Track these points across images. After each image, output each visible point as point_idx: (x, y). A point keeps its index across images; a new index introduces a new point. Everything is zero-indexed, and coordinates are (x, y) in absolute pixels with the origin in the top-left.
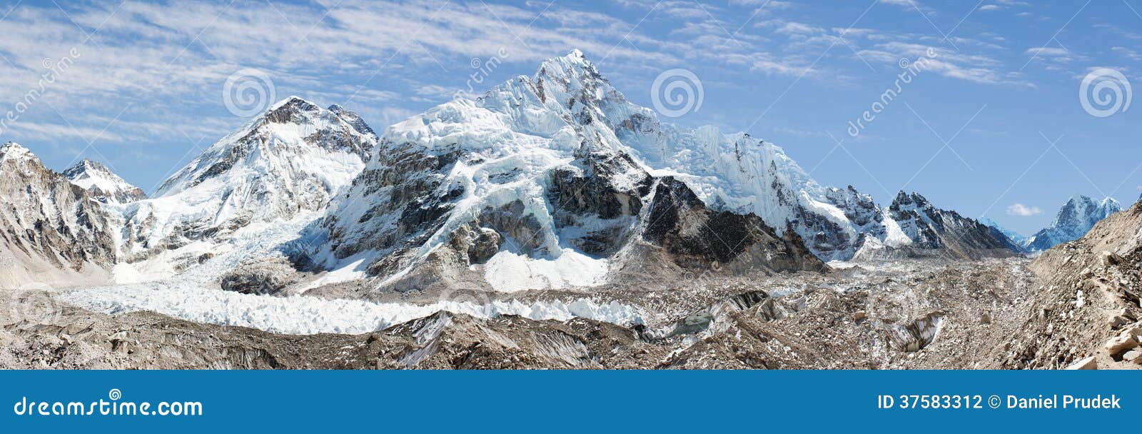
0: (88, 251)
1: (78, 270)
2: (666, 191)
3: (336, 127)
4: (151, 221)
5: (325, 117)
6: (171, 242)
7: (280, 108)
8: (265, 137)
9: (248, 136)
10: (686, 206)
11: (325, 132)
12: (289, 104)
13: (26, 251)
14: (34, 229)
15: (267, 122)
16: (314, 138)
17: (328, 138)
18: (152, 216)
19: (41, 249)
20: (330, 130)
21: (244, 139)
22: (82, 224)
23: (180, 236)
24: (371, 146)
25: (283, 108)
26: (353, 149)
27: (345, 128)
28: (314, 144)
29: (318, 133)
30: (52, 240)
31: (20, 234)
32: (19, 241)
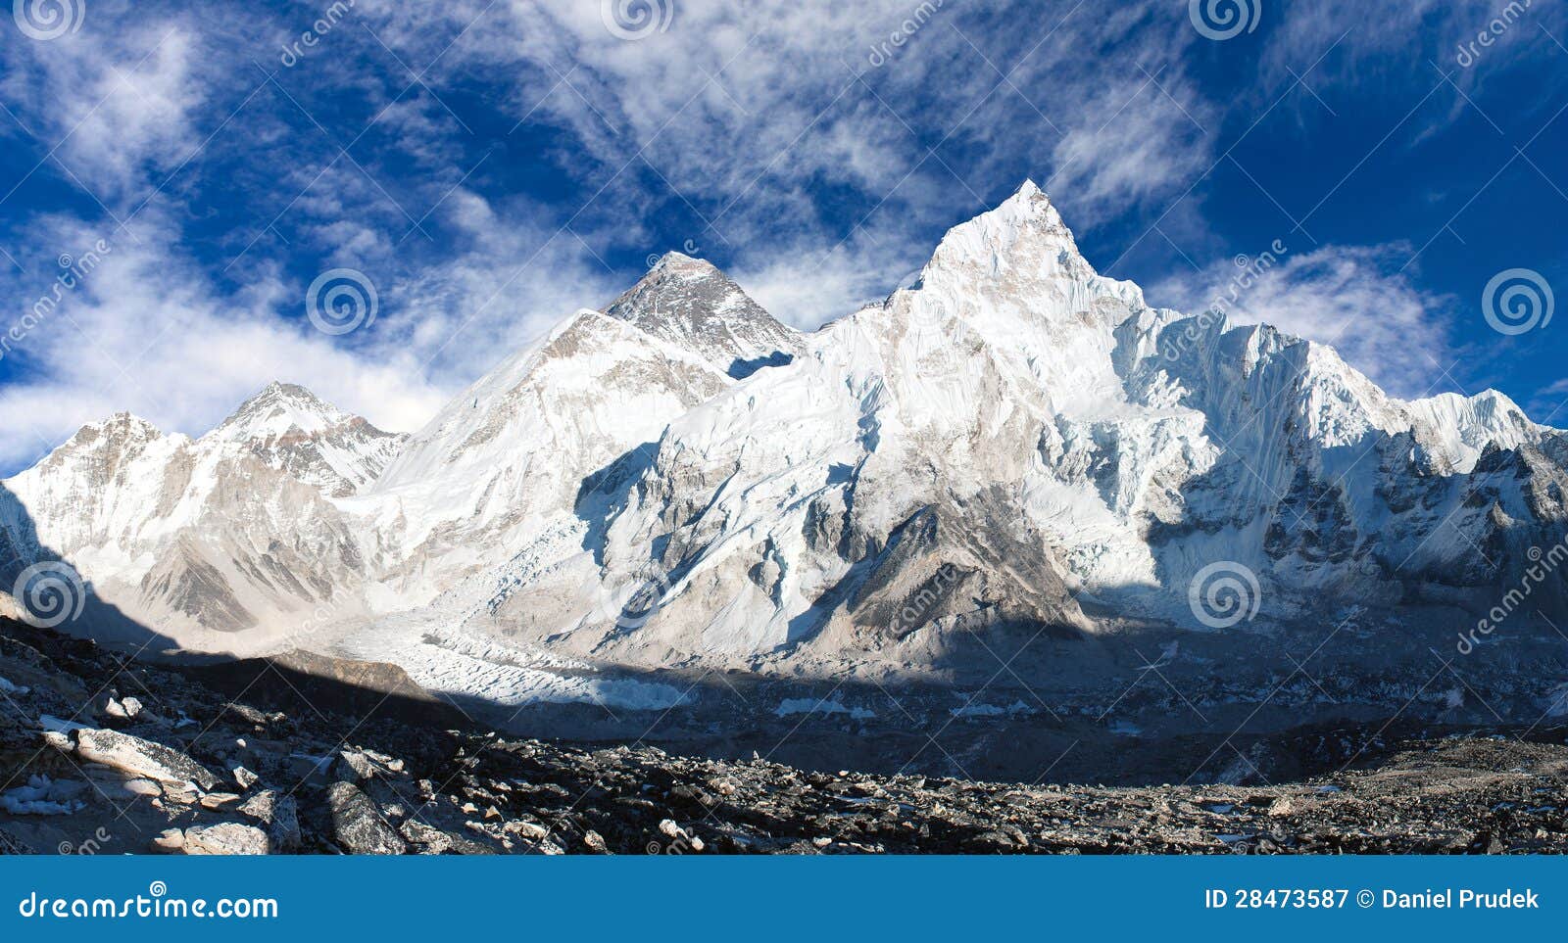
0: (333, 571)
1: (328, 599)
2: (913, 532)
3: (645, 354)
4: (401, 524)
5: (628, 339)
6: (429, 549)
7: (563, 335)
8: (541, 385)
9: (519, 385)
10: (919, 555)
11: (628, 364)
12: (575, 325)
13: (269, 584)
14: (270, 554)
15: (545, 360)
16: (612, 376)
17: (632, 372)
18: (402, 517)
19: (284, 578)
20: (634, 360)
21: (514, 391)
22: (319, 536)
23: (439, 541)
24: (701, 370)
25: (567, 333)
26: (670, 385)
27: (657, 353)
28: (613, 384)
29: (618, 367)
30: (291, 563)
31: (257, 562)
32: (259, 573)
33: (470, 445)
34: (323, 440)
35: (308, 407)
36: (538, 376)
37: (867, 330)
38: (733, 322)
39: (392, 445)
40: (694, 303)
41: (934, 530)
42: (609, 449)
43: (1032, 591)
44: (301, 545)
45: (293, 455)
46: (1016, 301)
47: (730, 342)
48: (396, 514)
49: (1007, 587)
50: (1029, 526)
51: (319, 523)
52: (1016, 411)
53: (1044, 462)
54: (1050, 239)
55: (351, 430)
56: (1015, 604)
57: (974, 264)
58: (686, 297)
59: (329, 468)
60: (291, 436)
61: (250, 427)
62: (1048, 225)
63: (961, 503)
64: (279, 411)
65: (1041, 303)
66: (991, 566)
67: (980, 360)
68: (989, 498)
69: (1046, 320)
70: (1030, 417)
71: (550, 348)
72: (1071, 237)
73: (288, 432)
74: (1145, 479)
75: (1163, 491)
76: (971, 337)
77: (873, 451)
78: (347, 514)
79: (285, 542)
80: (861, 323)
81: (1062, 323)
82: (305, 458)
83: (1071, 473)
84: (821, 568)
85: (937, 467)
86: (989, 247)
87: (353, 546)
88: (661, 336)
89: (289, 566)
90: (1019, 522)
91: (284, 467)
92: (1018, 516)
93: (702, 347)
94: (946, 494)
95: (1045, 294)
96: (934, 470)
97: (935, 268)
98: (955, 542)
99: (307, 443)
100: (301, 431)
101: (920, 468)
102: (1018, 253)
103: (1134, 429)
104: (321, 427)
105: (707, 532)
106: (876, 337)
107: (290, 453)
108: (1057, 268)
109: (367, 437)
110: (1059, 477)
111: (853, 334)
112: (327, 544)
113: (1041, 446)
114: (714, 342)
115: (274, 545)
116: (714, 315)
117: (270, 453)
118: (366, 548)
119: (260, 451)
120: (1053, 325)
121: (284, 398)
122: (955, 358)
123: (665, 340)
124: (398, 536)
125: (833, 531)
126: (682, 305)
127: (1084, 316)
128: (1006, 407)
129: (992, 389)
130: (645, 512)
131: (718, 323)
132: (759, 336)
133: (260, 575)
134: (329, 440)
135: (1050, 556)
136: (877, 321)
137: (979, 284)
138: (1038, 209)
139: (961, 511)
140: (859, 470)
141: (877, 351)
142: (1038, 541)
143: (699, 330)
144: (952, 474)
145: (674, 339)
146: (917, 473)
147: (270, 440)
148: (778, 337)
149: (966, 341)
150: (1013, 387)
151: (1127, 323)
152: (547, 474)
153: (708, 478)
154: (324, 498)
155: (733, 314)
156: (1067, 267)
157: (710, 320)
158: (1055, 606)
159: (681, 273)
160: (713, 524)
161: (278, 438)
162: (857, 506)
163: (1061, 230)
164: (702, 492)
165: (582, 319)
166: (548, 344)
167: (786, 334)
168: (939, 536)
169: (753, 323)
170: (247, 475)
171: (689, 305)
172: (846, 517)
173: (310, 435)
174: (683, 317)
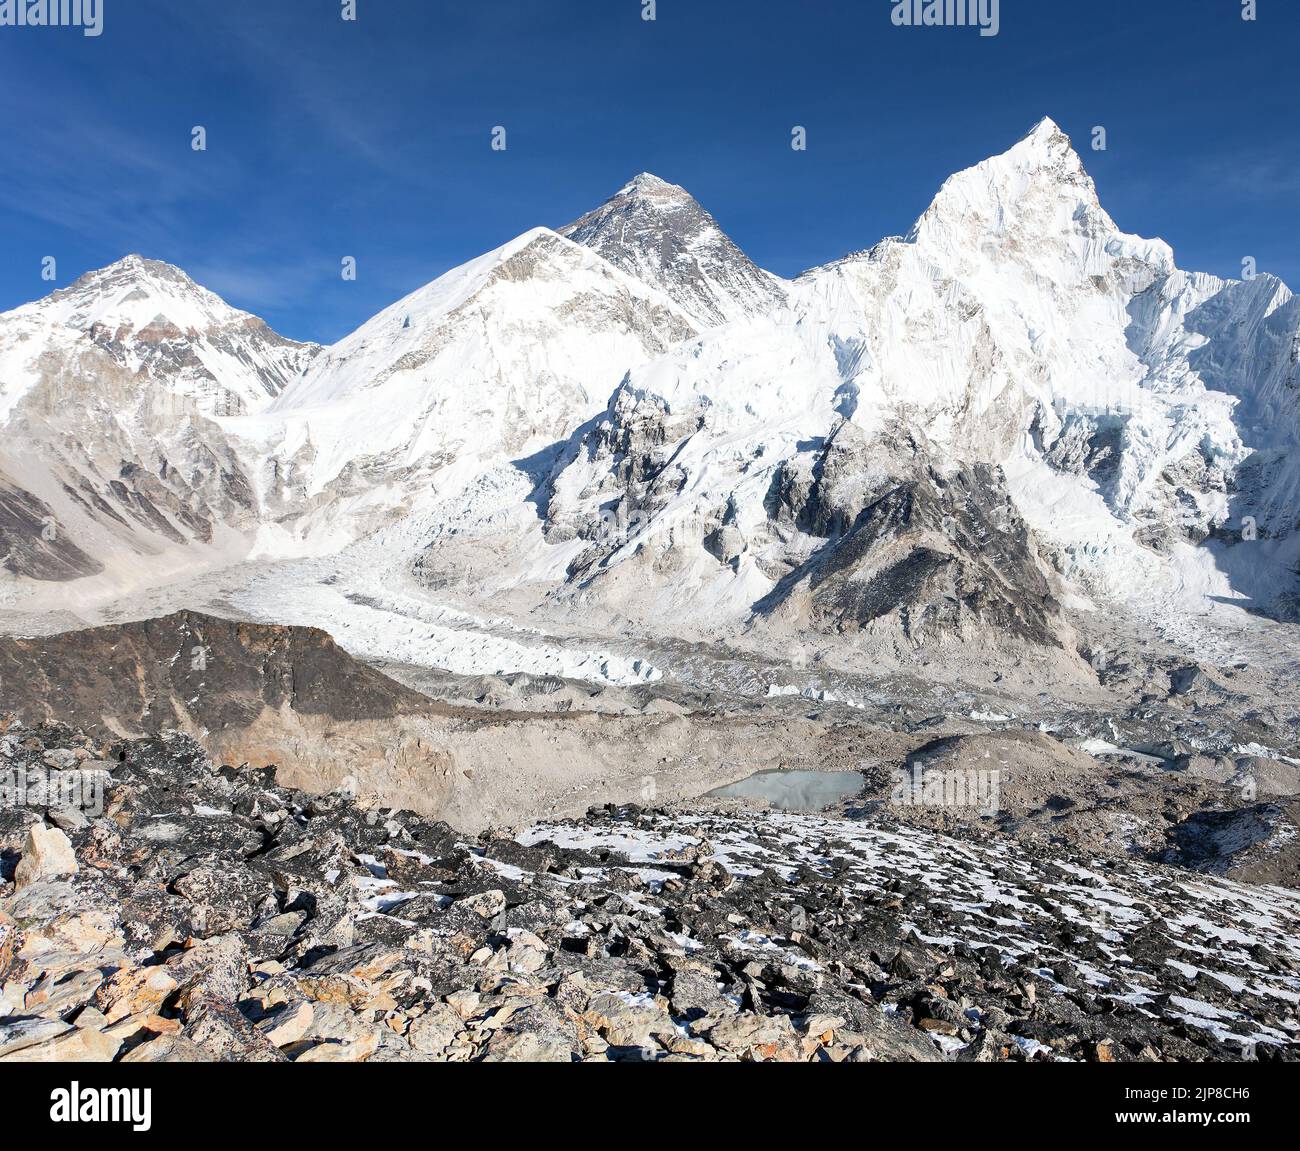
0: (213, 506)
1: (206, 541)
2: (885, 510)
3: (607, 287)
4: (308, 452)
5: (590, 268)
6: (342, 486)
7: (516, 255)
8: (488, 310)
9: (462, 307)
10: (891, 535)
11: (588, 297)
12: (532, 245)
13: (121, 519)
14: (123, 480)
15: (493, 281)
16: (569, 308)
17: (592, 307)
18: (309, 444)
19: (143, 512)
20: (596, 293)
21: (454, 313)
22: (197, 461)
23: (355, 477)
24: (667, 312)
25: (521, 254)
26: (633, 325)
27: (621, 289)
28: (570, 318)
29: (577, 298)
30: (154, 494)
31: (102, 490)
32: (104, 503)
33: (399, 368)
34: (203, 341)
35: (183, 295)
36: (485, 298)
37: (852, 286)
38: (706, 260)
39: (297, 358)
40: (665, 235)
41: (909, 510)
42: (561, 391)
43: (1010, 587)
44: (168, 472)
45: (158, 354)
46: (1020, 262)
47: (700, 283)
48: (302, 442)
49: (985, 580)
50: (1013, 515)
51: (196, 446)
52: (1009, 386)
53: (1036, 447)
54: (1067, 189)
55: (244, 332)
56: (990, 599)
57: (977, 217)
58: (657, 227)
59: (210, 376)
60: (156, 329)
61: (93, 308)
62: (1066, 173)
63: (941, 483)
64: (139, 295)
65: (1049, 264)
66: (967, 555)
67: (973, 327)
68: (972, 479)
69: (1053, 285)
70: (1025, 393)
71: (500, 268)
72: (1092, 187)
73: (152, 324)
74: (1153, 475)
75: (1173, 489)
76: (966, 300)
77: (849, 418)
78: (235, 438)
79: (145, 467)
80: (846, 275)
81: (1071, 288)
82: (175, 361)
83: (1065, 460)
84: (783, 539)
85: (917, 442)
86: (995, 198)
87: (242, 477)
88: (625, 269)
89: (151, 497)
90: (1002, 509)
91: (143, 369)
92: (1001, 503)
93: (670, 286)
94: (925, 472)
95: (1056, 254)
96: (913, 445)
97: (931, 218)
98: (931, 524)
99: (179, 341)
100: (171, 325)
101: (899, 442)
102: (1026, 206)
103: (1146, 416)
104: (201, 325)
105: (664, 490)
106: (862, 294)
107: (153, 351)
108: (1072, 225)
109: (265, 344)
110: (1052, 464)
111: (836, 289)
112: (206, 472)
113: (1035, 429)
114: (683, 281)
115: (128, 470)
116: (686, 251)
117: (122, 348)
118: (259, 481)
119: (108, 343)
120: (1060, 289)
121: (149, 278)
122: (948, 321)
123: (629, 273)
124: (304, 468)
125: (799, 501)
126: (652, 236)
127: (1098, 281)
128: (999, 382)
129: (985, 359)
130: (597, 464)
131: (690, 261)
132: (732, 279)
133: (106, 508)
134: (211, 340)
135: (1033, 550)
136: (863, 276)
137: (981, 240)
138: (1056, 153)
139: (940, 492)
140: (832, 438)
141: (862, 308)
142: (1022, 532)
143: (668, 266)
144: (933, 450)
145: (639, 274)
146: (896, 447)
147: (123, 331)
148: (753, 283)
149: (960, 303)
150: (1009, 358)
151: (1150, 289)
152: (489, 412)
153: (668, 433)
154: (203, 414)
155: (706, 252)
156: (1084, 224)
157: (681, 256)
158: (1035, 607)
159: (653, 200)
160: (670, 482)
161: (136, 330)
162: (827, 477)
163: (1080, 179)
164: (662, 449)
165: (540, 239)
166: (499, 263)
167: (763, 279)
168: (914, 517)
169: (728, 265)
170: (89, 375)
171: (660, 236)
172: (814, 489)
173: (185, 331)
174: (652, 250)
